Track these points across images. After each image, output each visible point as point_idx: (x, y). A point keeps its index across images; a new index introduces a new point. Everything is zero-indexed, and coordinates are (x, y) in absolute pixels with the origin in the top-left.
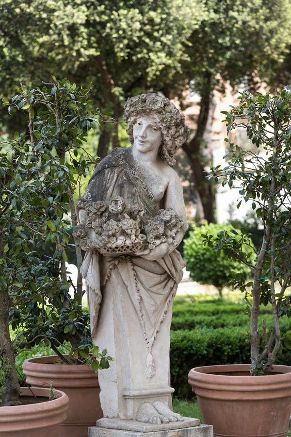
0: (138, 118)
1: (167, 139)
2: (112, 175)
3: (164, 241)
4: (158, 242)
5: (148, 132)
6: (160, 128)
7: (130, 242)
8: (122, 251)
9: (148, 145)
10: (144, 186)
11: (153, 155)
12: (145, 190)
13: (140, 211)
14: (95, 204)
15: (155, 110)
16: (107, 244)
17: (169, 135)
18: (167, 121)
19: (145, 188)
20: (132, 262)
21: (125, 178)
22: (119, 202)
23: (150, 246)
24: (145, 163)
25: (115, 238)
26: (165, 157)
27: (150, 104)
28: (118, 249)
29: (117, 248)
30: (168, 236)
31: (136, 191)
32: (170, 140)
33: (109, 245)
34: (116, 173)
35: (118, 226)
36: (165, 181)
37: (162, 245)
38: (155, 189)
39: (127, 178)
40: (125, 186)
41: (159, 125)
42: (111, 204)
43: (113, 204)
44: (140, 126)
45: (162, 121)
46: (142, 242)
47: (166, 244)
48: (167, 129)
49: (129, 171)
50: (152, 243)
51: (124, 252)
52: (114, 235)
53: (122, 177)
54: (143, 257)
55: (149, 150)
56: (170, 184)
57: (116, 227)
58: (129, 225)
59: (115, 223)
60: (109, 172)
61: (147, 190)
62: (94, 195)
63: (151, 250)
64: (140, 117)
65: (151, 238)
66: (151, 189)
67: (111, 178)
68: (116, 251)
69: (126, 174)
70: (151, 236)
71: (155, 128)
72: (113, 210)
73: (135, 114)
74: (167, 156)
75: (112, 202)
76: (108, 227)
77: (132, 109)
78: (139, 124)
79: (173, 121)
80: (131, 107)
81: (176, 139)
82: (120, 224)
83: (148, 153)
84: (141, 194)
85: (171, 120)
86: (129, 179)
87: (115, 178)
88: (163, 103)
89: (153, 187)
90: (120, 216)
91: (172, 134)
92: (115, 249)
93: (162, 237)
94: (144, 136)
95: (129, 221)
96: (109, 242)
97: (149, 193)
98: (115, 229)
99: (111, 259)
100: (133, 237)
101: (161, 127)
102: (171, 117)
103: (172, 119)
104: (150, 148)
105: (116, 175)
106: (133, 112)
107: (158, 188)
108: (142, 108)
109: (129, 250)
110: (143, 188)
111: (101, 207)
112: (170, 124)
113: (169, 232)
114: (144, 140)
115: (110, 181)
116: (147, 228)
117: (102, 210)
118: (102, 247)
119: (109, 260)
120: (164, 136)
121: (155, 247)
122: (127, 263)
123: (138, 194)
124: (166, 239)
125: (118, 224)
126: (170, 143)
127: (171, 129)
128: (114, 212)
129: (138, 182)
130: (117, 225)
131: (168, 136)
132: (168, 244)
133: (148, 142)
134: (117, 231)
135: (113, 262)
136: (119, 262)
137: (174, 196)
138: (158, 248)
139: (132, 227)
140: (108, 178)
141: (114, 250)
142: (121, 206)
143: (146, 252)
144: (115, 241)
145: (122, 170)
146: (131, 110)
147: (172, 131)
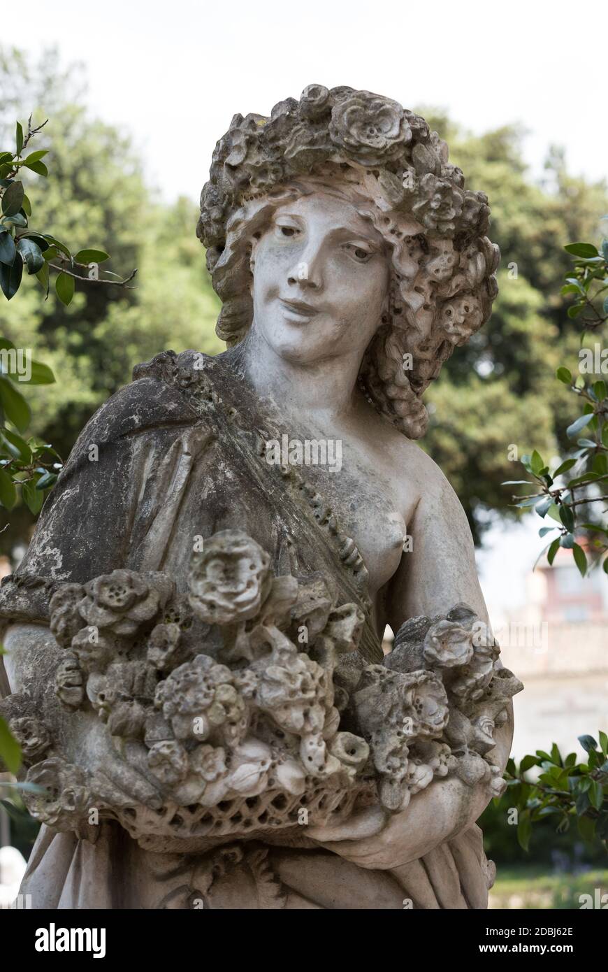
0: (285, 203)
1: (416, 301)
2: (166, 460)
3: (444, 770)
4: (423, 774)
5: (331, 266)
6: (387, 248)
7: (298, 775)
8: (248, 823)
9: (327, 328)
10: (321, 511)
11: (341, 376)
12: (325, 529)
13: (334, 617)
14: (103, 584)
15: (375, 152)
16: (179, 782)
17: (425, 285)
18: (426, 208)
19: (325, 522)
20: (276, 879)
21: (229, 475)
22: (245, 563)
23: (389, 796)
24: (308, 413)
25: (221, 754)
26: (392, 392)
27: (351, 123)
28: (232, 812)
29: (224, 805)
30: (460, 744)
31: (281, 534)
32: (426, 307)
33: (191, 791)
34: (186, 448)
35: (238, 689)
36: (403, 494)
37: (438, 788)
38: (372, 523)
39: (237, 474)
40: (235, 507)
41: (385, 229)
42: (200, 575)
43: (212, 573)
44: (288, 240)
45: (403, 209)
46: (352, 772)
47: (455, 783)
48: (418, 254)
49: (245, 442)
50: (399, 776)
51: (257, 825)
52: (214, 738)
53: (214, 472)
54: (340, 851)
55: (329, 355)
56: (425, 509)
57: (227, 694)
58: (298, 685)
59: (220, 673)
60: (147, 447)
61: (334, 532)
62: (80, 553)
63: (390, 815)
64: (294, 198)
65: (394, 753)
66: (352, 526)
67: (160, 474)
68: (219, 824)
69: (231, 454)
70: (393, 742)
71: (362, 245)
72: (212, 605)
73: (270, 179)
74: (402, 388)
75: (206, 562)
76: (189, 698)
77: (258, 158)
78: (287, 231)
79: (453, 213)
80: (254, 151)
81: (450, 307)
82: (248, 678)
83: (324, 369)
84: (307, 550)
85: (443, 208)
86: (246, 478)
87: (182, 473)
88: (407, 125)
89: (358, 516)
90: (242, 639)
91: (440, 275)
92: (217, 814)
93: (438, 747)
94: (316, 280)
95: (291, 661)
96: (192, 775)
97: (343, 545)
98: (227, 706)
99: (174, 865)
100: (313, 746)
101: (392, 239)
102: (444, 191)
103: (449, 200)
104: (333, 343)
105: (186, 459)
106: (262, 171)
107: (385, 520)
108: (312, 143)
109: (282, 815)
110: (316, 523)
111: (136, 600)
112: (439, 222)
113: (466, 725)
114: (312, 301)
115: (156, 487)
116: (369, 702)
117: (143, 611)
118: (147, 803)
119: (161, 870)
120: (403, 285)
121: (413, 797)
122: (253, 882)
123: (293, 550)
124: (453, 762)
125: (240, 681)
126: (423, 322)
127: (435, 253)
128: (217, 615)
129: (292, 492)
130: (232, 683)
131: (418, 290)
132: (465, 783)
133: (330, 310)
134: (234, 713)
135: (183, 880)
136: (216, 877)
137: (448, 561)
138: (420, 804)
139: (311, 694)
140: (147, 474)
141: (207, 820)
142: (257, 582)
143: (367, 825)
144: (222, 768)
145: (212, 438)
146: (252, 162)
147: (440, 265)
